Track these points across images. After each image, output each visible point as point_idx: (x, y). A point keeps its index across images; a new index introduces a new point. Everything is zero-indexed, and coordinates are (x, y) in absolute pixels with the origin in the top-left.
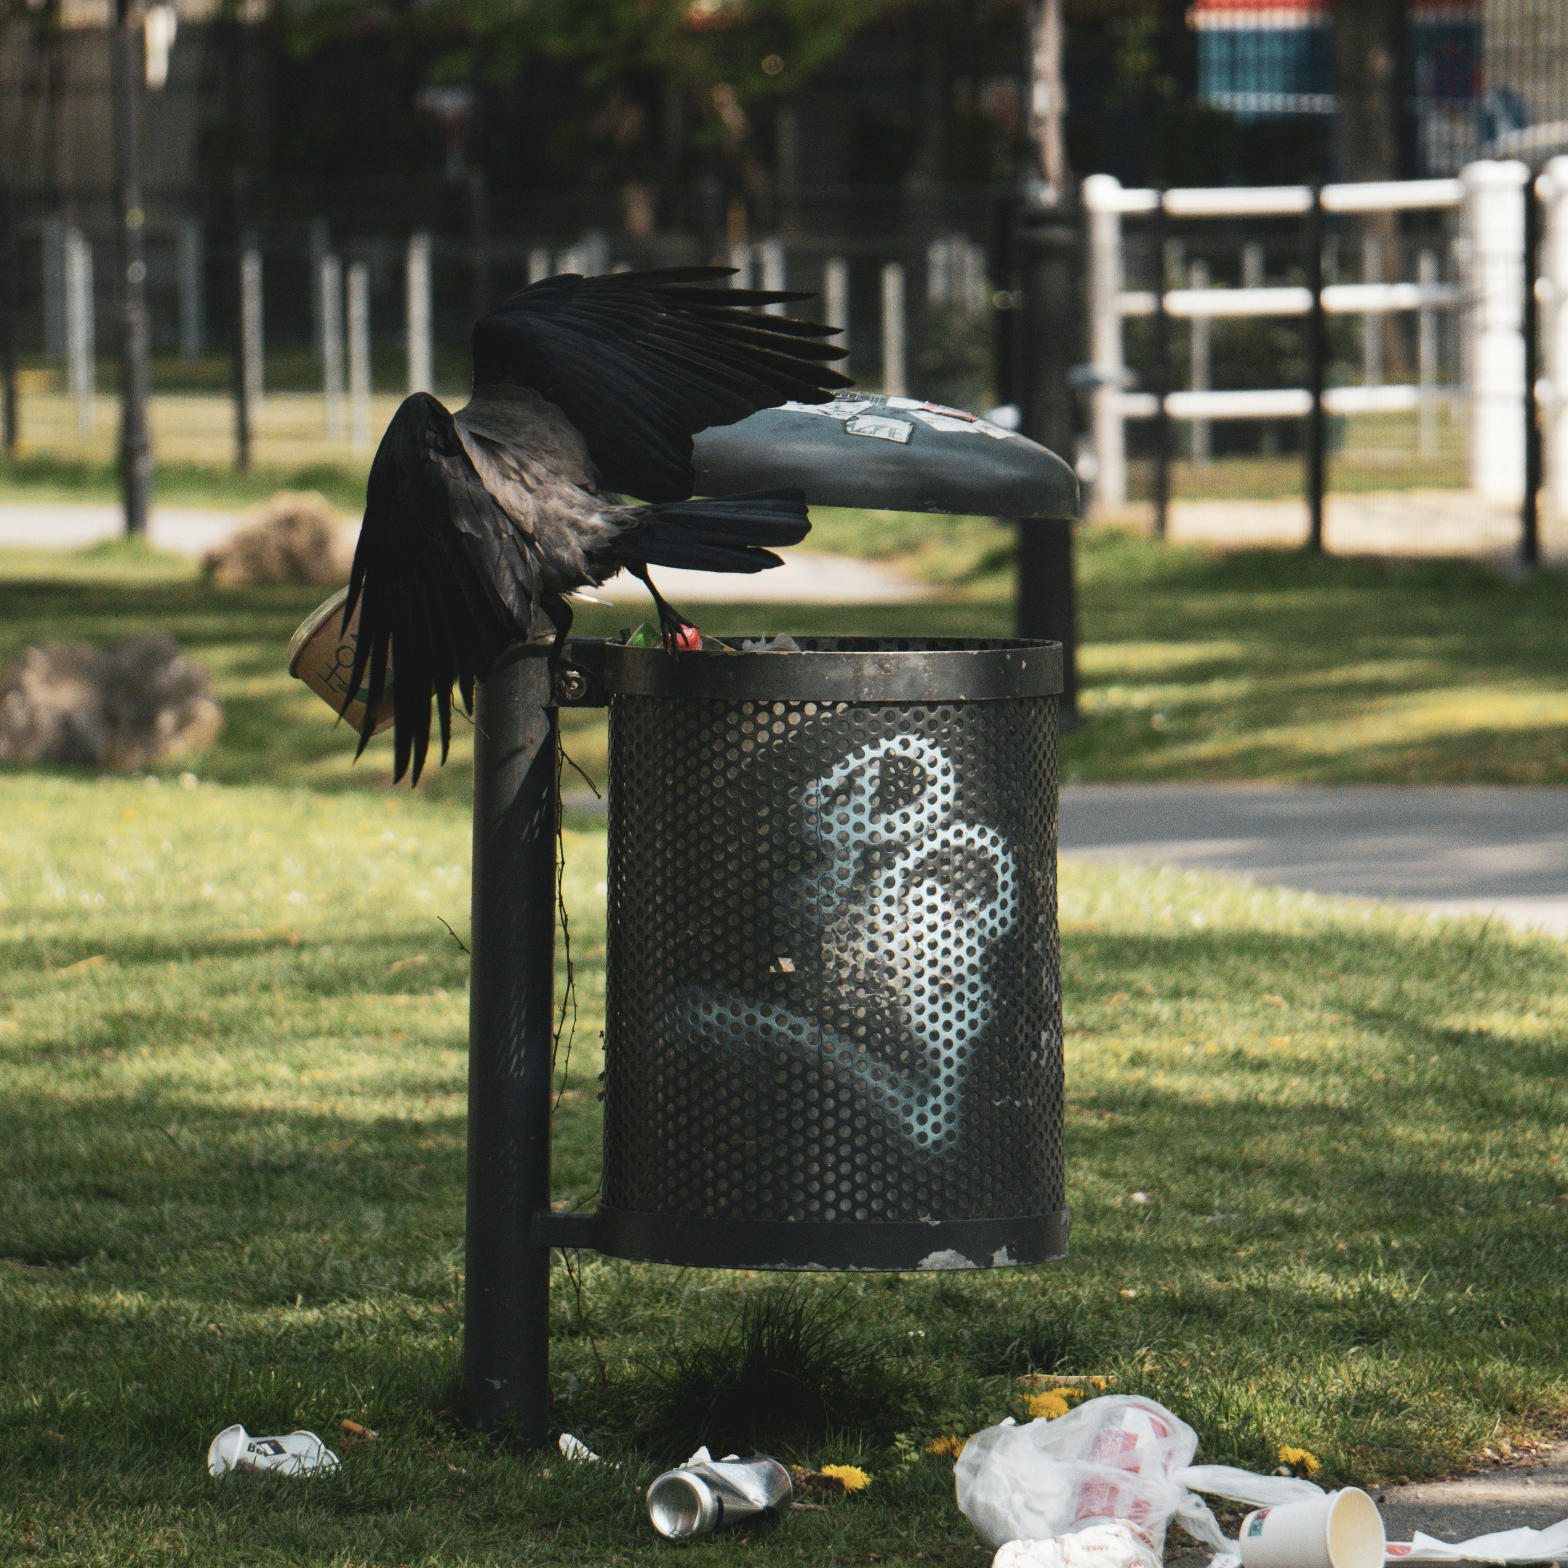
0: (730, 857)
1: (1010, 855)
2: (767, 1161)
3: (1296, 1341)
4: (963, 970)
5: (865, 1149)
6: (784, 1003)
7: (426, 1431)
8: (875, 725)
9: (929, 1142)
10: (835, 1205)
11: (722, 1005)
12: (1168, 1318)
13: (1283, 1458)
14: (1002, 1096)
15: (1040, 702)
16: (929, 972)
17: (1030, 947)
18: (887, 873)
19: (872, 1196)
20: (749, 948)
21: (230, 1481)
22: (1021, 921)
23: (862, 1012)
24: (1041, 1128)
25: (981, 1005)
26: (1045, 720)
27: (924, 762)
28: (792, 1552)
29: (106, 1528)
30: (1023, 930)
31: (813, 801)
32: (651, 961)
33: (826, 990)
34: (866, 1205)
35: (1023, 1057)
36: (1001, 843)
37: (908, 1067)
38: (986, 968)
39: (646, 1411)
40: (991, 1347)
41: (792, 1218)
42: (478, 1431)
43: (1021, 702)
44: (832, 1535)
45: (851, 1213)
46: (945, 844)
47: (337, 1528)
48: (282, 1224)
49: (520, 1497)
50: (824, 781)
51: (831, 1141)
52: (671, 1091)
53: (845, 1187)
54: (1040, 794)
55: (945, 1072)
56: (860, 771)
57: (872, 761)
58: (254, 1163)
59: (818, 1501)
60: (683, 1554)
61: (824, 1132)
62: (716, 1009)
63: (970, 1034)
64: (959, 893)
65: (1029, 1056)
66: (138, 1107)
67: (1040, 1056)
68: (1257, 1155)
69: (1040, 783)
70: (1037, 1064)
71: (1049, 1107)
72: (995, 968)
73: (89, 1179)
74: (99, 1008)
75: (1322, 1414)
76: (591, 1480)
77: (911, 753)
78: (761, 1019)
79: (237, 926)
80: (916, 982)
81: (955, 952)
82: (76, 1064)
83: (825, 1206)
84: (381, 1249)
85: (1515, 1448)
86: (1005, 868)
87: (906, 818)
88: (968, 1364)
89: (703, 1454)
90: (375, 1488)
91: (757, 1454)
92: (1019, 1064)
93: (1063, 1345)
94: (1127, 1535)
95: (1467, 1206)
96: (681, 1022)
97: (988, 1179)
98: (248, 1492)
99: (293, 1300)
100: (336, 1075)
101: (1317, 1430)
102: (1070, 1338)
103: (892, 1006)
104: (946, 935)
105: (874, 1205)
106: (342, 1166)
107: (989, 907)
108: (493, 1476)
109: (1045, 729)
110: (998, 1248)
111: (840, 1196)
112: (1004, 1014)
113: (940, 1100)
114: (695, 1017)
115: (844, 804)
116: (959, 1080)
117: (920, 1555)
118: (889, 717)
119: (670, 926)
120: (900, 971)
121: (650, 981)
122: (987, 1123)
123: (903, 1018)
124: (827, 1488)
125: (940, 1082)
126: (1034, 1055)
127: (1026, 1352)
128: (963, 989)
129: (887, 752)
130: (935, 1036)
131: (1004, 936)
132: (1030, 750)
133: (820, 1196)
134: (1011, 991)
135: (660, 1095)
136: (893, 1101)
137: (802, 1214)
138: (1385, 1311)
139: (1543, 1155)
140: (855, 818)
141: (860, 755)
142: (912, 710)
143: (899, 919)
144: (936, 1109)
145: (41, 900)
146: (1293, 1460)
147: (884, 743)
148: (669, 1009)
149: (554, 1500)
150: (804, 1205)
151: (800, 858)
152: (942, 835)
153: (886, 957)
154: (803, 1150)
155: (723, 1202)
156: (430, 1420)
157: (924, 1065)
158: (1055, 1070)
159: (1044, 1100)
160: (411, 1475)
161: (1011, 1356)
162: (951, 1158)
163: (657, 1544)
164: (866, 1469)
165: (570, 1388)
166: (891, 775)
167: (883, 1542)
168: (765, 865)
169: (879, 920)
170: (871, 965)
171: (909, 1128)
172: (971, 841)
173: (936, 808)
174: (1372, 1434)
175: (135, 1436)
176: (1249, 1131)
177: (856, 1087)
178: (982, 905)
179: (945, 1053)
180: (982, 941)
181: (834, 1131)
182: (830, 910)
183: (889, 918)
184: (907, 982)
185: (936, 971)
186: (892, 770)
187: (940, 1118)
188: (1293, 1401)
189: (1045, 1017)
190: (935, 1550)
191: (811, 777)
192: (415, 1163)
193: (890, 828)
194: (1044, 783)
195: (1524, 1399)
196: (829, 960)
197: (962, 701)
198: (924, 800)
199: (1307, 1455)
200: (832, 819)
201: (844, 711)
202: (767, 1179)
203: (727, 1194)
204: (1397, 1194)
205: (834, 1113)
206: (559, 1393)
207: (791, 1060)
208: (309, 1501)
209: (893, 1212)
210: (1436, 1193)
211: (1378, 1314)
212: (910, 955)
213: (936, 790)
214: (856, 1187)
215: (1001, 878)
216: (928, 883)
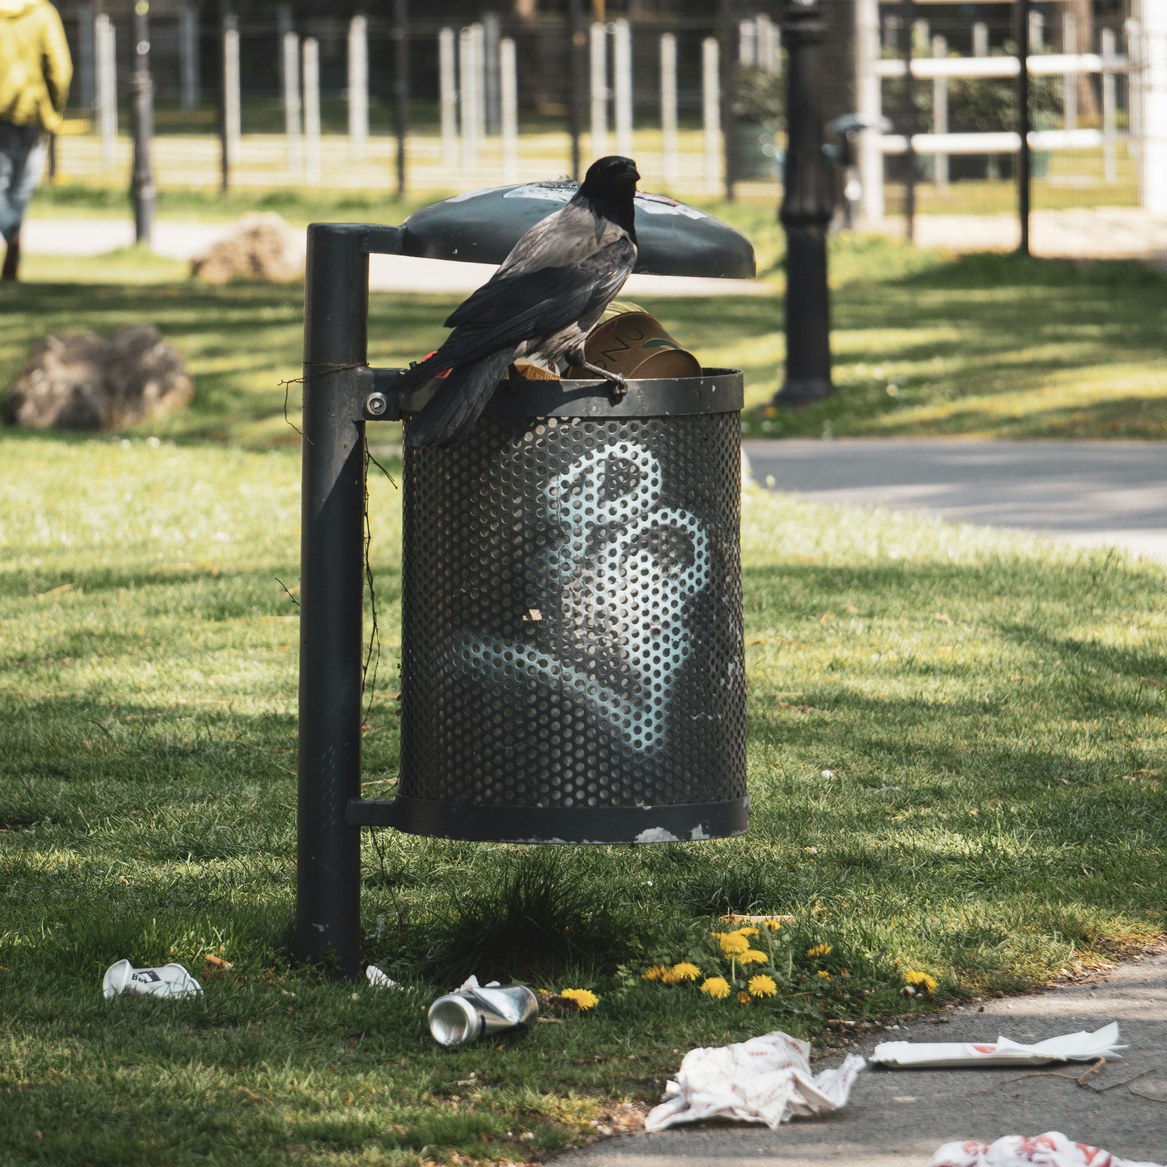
0: (493, 534)
1: (704, 531)
2: (521, 762)
3: (929, 888)
4: (668, 618)
5: (595, 753)
6: (534, 643)
7: (268, 963)
8: (601, 434)
9: (643, 748)
10: (573, 795)
11: (488, 644)
12: (837, 869)
13: (909, 980)
14: (698, 712)
15: (727, 416)
16: (643, 620)
17: (719, 600)
18: (610, 546)
19: (600, 788)
20: (507, 602)
21: (117, 1002)
22: (713, 581)
23: (592, 651)
24: (728, 736)
25: (682, 644)
26: (730, 430)
27: (638, 462)
28: (535, 1056)
29: (23, 1038)
30: (714, 587)
31: (554, 492)
32: (434, 612)
33: (566, 633)
34: (596, 794)
35: (714, 682)
36: (697, 523)
37: (626, 691)
38: (686, 616)
39: (435, 947)
40: (701, 894)
41: (540, 805)
42: (307, 963)
43: (712, 417)
44: (566, 1042)
45: (585, 801)
46: (655, 523)
47: (195, 1039)
48: (183, 797)
49: (334, 1015)
50: (563, 477)
51: (569, 747)
52: (450, 709)
53: (580, 781)
54: (727, 485)
55: (655, 694)
56: (590, 470)
57: (599, 461)
58: (166, 749)
59: (558, 1016)
60: (453, 1058)
61: (564, 741)
62: (483, 648)
63: (674, 666)
64: (665, 561)
65: (719, 682)
66: (86, 704)
67: (728, 682)
68: (917, 741)
69: (727, 477)
70: (725, 688)
71: (734, 721)
72: (693, 616)
73: (43, 761)
74: (63, 627)
75: (942, 945)
76: (388, 1001)
77: (628, 456)
78: (516, 656)
79: (174, 561)
80: (633, 628)
81: (662, 605)
82: (43, 671)
83: (565, 795)
84: (254, 817)
85: (1085, 968)
86: (700, 542)
87: (625, 504)
88: (684, 907)
89: (472, 982)
90: (226, 1008)
91: (514, 981)
92: (711, 688)
93: (754, 893)
94: (782, 1044)
95: (1069, 779)
96: (457, 658)
97: (688, 774)
98: (131, 1011)
99: (185, 857)
100: (235, 679)
101: (937, 957)
102: (759, 888)
103: (615, 646)
104: (656, 591)
105: (602, 795)
106: (232, 751)
107: (688, 571)
108: (315, 998)
109: (731, 436)
110: (696, 826)
111: (576, 788)
112: (700, 650)
113: (651, 716)
114: (467, 654)
115: (578, 494)
116: (665, 700)
117: (632, 1057)
118: (612, 428)
119: (448, 586)
120: (620, 618)
121: (434, 627)
122: (687, 732)
123: (623, 655)
124: (565, 1007)
125: (651, 702)
126: (723, 681)
127: (726, 898)
128: (669, 632)
129: (611, 455)
130: (647, 667)
131: (700, 592)
132: (718, 452)
133: (561, 788)
134: (705, 633)
135: (441, 713)
136: (616, 716)
137: (547, 802)
138: (999, 862)
139: (1130, 738)
140: (586, 505)
141: (589, 457)
142: (629, 423)
143: (620, 580)
144: (648, 723)
145: (32, 540)
146: (917, 981)
147: (608, 448)
148: (447, 648)
149: (360, 1017)
150: (549, 795)
151: (545, 534)
152: (652, 517)
153: (610, 609)
154: (548, 754)
155: (489, 792)
156: (271, 954)
157: (639, 690)
158: (739, 692)
159: (730, 715)
160: (253, 999)
161: (715, 901)
162: (659, 759)
163: (435, 1049)
164: (595, 991)
165: (379, 929)
166: (614, 472)
167: (605, 1047)
168: (519, 539)
169: (605, 581)
170: (600, 614)
171: (628, 737)
172: (674, 521)
173: (648, 496)
174: (979, 959)
175: (50, 967)
176: (914, 721)
177: (588, 706)
178: (683, 570)
179: (655, 681)
180: (683, 596)
181: (572, 740)
182: (568, 573)
183: (612, 580)
184: (627, 627)
185: (648, 619)
186: (615, 468)
187: (651, 729)
188: (920, 936)
189: (731, 652)
190: (645, 1053)
191: (552, 474)
192: (288, 749)
193: (612, 512)
194: (730, 477)
195: (1094, 930)
196: (567, 611)
197: (666, 416)
198: (638, 491)
199: (927, 978)
200: (569, 505)
201: (577, 425)
202: (521, 775)
203: (491, 786)
204: (1018, 770)
205: (572, 726)
206: (371, 933)
207: (539, 686)
208: (176, 1018)
209: (616, 799)
210: (1048, 770)
211: (994, 865)
212: (628, 607)
213: (648, 483)
214: (588, 781)
215: (697, 549)
216: (642, 552)
